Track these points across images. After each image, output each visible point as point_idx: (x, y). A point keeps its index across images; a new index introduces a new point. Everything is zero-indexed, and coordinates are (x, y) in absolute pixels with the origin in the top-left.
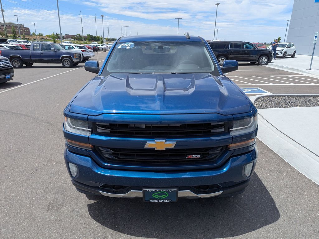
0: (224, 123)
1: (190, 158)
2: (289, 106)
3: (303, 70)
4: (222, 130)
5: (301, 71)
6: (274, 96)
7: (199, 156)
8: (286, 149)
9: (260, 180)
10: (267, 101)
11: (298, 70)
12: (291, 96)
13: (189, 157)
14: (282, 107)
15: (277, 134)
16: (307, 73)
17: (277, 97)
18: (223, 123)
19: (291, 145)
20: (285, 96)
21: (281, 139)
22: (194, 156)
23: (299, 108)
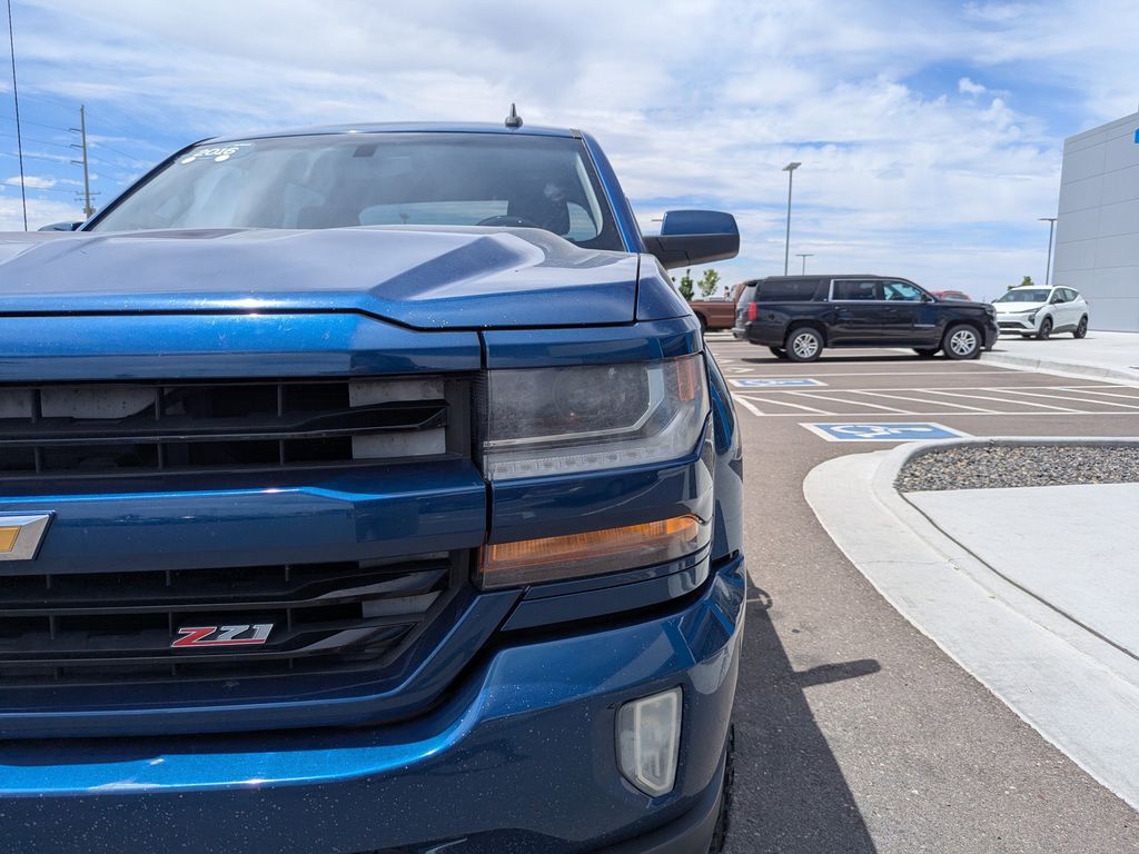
0: (441, 396)
1: (196, 643)
2: (1053, 480)
3: (1114, 368)
4: (431, 444)
5: (1108, 373)
6: (991, 445)
7: (263, 631)
8: (1027, 659)
9: (860, 823)
10: (959, 464)
11: (1097, 371)
12: (1061, 445)
13: (192, 637)
14: (1022, 482)
15: (989, 589)
16: (1131, 378)
17: (1005, 450)
18: (434, 393)
19: (1055, 640)
20: (1036, 445)
21: (1008, 609)
22: (229, 634)
23: (1095, 488)
